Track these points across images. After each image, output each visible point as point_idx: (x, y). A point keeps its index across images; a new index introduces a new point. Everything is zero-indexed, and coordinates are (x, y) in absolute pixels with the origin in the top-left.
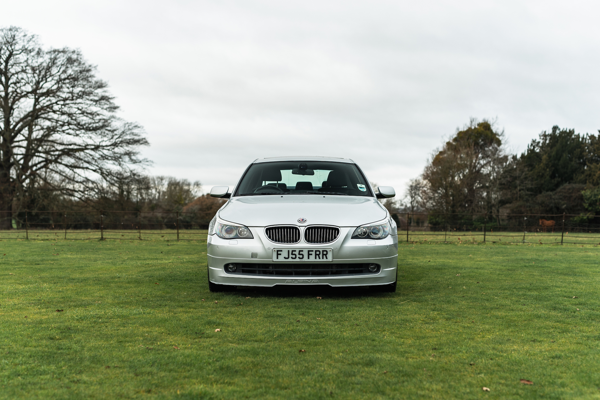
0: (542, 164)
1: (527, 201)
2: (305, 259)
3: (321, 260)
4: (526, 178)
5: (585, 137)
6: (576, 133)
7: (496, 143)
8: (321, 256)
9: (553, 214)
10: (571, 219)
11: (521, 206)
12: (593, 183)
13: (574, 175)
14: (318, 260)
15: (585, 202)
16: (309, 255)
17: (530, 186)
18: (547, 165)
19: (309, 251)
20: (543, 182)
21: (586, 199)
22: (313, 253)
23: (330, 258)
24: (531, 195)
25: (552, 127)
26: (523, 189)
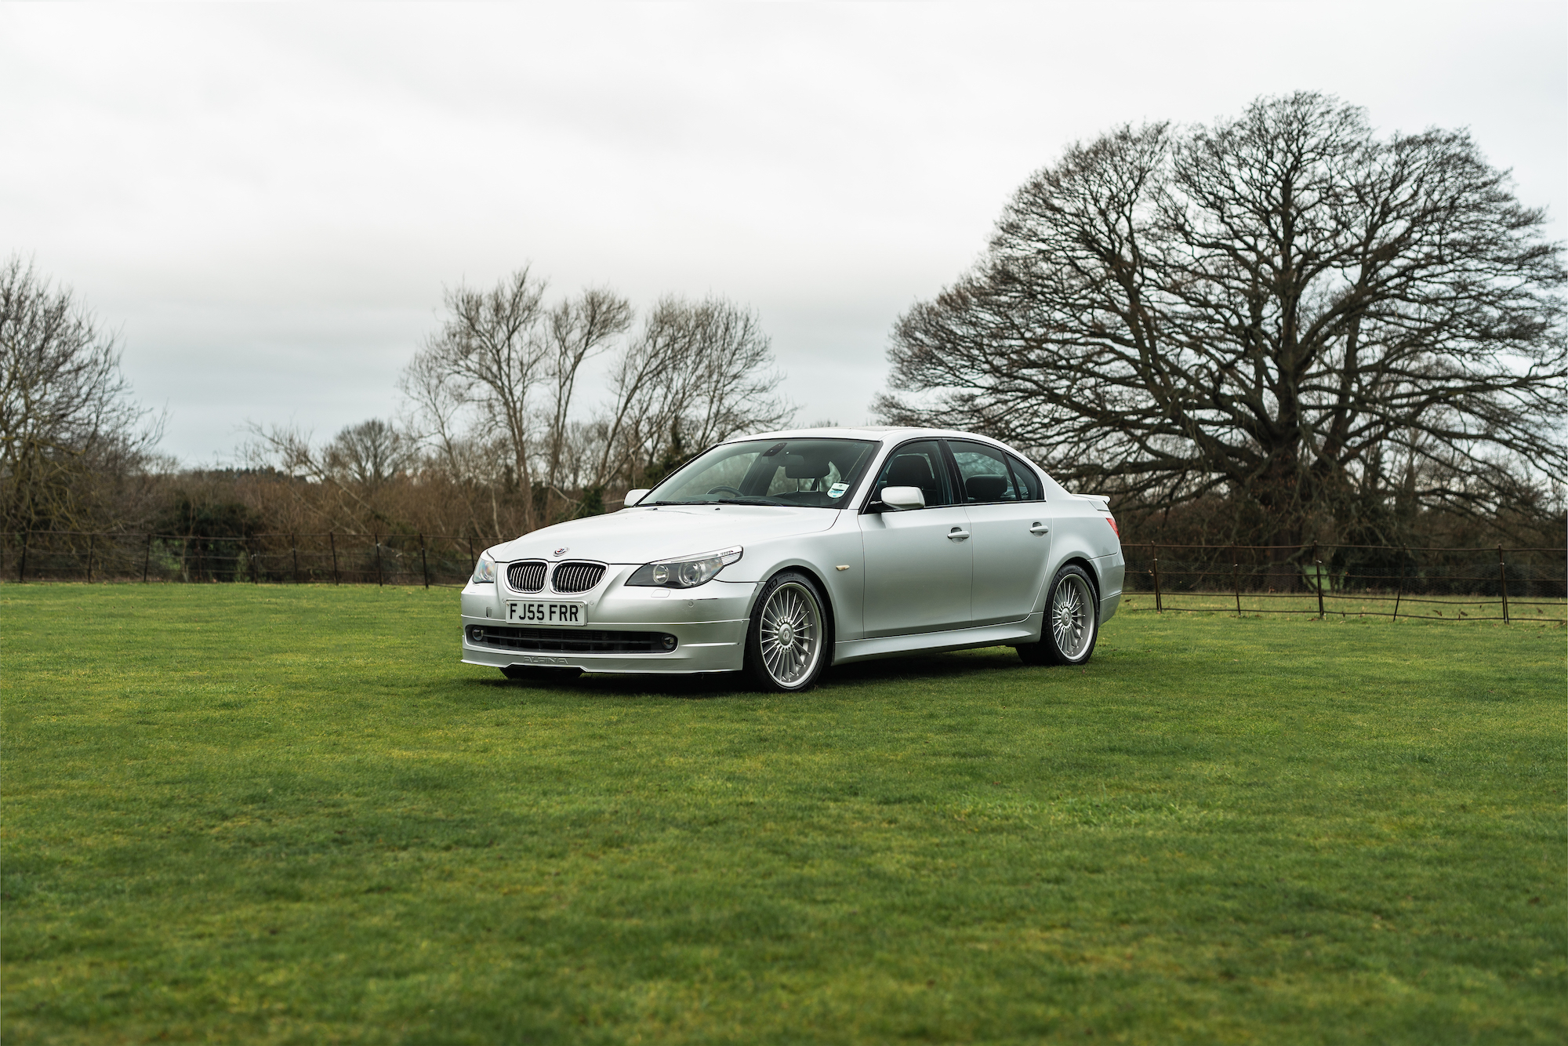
2: (546, 621)
3: (568, 623)
8: (568, 615)
14: (563, 622)
16: (552, 612)
19: (551, 606)
22: (557, 610)
23: (581, 621)
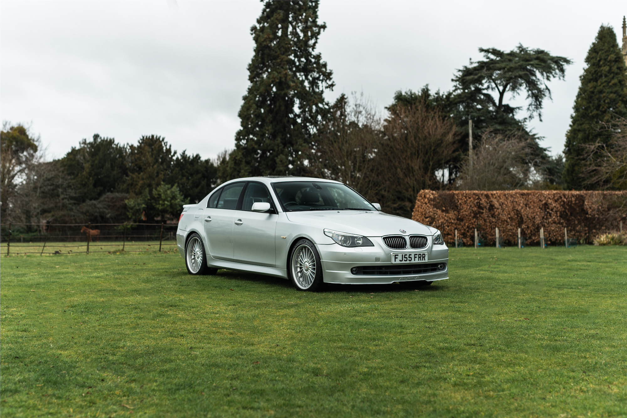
0: (84, 173)
1: (71, 210)
2: (413, 261)
4: (69, 186)
5: (125, 147)
6: (116, 142)
7: (32, 149)
8: (422, 258)
9: (97, 223)
10: (115, 228)
11: (64, 215)
12: (135, 192)
13: (116, 184)
15: (128, 211)
16: (415, 257)
17: (73, 195)
18: (90, 174)
20: (86, 191)
21: (130, 208)
22: (417, 256)
23: (426, 260)
24: (75, 204)
25: (93, 135)
26: (66, 198)
